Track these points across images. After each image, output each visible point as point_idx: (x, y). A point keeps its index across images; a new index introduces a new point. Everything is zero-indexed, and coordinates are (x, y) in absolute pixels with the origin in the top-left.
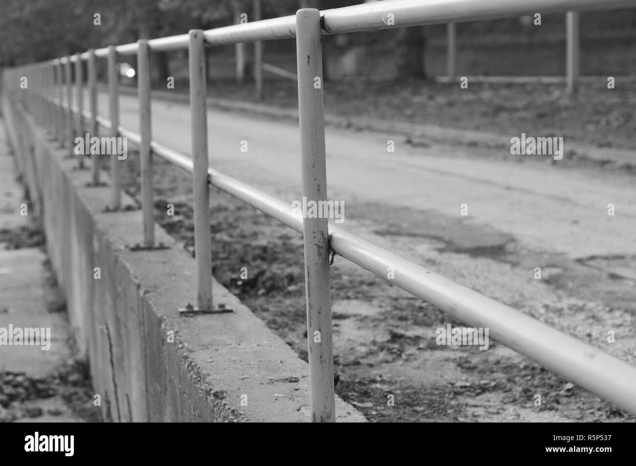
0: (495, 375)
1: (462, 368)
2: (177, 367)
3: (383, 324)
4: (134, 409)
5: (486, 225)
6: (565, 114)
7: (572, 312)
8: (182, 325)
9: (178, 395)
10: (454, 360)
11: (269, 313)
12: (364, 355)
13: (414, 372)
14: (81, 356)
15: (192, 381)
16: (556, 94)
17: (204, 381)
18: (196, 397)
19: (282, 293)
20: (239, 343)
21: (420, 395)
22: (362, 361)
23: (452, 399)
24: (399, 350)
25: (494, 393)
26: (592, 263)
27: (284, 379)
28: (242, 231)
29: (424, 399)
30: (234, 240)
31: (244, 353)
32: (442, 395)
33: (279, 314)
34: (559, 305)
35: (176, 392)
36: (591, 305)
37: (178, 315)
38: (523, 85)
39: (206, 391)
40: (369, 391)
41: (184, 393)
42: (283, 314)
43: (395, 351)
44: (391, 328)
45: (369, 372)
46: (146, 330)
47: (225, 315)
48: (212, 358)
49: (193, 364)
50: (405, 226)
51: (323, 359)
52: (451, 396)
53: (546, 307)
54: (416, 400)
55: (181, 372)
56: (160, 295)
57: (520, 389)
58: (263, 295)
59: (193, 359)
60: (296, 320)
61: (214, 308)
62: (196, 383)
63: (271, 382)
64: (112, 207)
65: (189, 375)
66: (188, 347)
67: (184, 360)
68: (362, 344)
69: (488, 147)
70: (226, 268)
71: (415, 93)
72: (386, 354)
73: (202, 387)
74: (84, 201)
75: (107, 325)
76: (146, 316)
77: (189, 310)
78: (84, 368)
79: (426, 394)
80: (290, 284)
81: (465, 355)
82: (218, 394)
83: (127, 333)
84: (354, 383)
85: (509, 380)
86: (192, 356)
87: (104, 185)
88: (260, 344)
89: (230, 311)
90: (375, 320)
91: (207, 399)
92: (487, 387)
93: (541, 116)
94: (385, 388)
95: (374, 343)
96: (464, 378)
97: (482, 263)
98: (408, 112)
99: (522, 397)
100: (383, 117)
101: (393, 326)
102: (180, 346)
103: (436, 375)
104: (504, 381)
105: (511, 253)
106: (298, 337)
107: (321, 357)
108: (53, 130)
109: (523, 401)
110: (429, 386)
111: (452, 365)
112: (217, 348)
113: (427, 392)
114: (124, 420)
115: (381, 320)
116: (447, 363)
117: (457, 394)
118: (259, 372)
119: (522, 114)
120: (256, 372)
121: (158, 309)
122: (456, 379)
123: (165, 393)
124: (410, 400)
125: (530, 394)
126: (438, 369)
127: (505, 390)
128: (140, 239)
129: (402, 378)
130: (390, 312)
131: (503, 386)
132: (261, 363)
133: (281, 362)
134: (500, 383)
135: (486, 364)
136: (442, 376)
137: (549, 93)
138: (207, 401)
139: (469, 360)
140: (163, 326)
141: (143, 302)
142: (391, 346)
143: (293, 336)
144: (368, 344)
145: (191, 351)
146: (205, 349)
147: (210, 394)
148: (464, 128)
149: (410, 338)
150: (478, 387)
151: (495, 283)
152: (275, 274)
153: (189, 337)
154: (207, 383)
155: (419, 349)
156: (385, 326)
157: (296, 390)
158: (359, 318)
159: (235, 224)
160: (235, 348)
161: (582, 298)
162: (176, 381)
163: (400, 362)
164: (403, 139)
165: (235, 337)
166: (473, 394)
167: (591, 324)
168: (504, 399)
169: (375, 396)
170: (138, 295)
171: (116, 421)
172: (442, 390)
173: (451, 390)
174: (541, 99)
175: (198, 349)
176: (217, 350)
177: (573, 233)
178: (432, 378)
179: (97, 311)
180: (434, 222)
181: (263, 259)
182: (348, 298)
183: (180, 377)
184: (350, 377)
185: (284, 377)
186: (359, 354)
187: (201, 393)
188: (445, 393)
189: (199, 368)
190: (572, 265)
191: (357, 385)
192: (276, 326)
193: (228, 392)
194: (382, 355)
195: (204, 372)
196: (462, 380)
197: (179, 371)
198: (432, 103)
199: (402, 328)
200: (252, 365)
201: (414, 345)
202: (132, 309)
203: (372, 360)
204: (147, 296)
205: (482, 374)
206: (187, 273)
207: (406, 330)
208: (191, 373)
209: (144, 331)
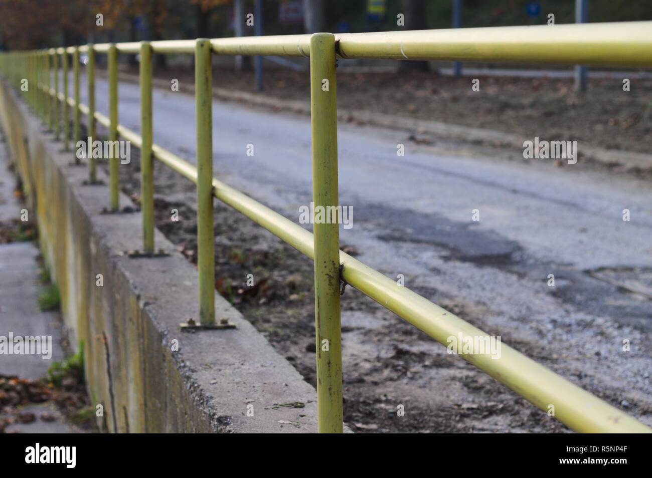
0: (502, 396)
1: (469, 388)
2: (178, 386)
3: (387, 338)
4: (131, 421)
5: (492, 231)
6: (572, 113)
7: (580, 328)
8: (184, 342)
9: (179, 416)
10: (460, 379)
11: (271, 325)
12: (369, 372)
13: (419, 392)
14: (75, 360)
15: (195, 403)
16: (563, 91)
17: (206, 404)
18: (199, 420)
19: (283, 302)
20: (242, 362)
21: (426, 417)
22: (366, 378)
23: (458, 422)
24: (404, 368)
25: (502, 416)
26: (600, 275)
27: (290, 404)
28: (242, 234)
29: (430, 420)
30: (235, 243)
31: (247, 374)
32: (448, 417)
33: (281, 325)
34: (567, 320)
35: (176, 411)
36: (600, 321)
37: (180, 330)
38: (529, 80)
39: (210, 415)
40: (374, 412)
41: (186, 414)
42: (285, 326)
43: (399, 368)
44: (395, 343)
45: (373, 391)
46: (146, 343)
47: (228, 332)
48: (215, 379)
49: (196, 385)
50: (409, 231)
51: (332, 391)
52: (458, 418)
53: (554, 322)
54: (422, 422)
55: (183, 391)
56: (161, 307)
57: (528, 412)
58: (265, 304)
59: (196, 379)
60: (298, 332)
61: (217, 323)
62: (199, 406)
63: (276, 407)
64: (109, 208)
65: (191, 396)
66: (190, 366)
67: (186, 379)
68: (366, 360)
69: (494, 146)
70: (226, 274)
71: (418, 87)
72: (391, 372)
73: (205, 410)
74: (81, 200)
75: (104, 334)
76: (146, 329)
77: (191, 325)
78: (78, 372)
79: (432, 416)
80: (291, 293)
81: (471, 374)
82: (222, 419)
83: (126, 343)
84: (358, 402)
85: (517, 402)
86: (194, 376)
87: (101, 183)
88: (264, 364)
89: (233, 327)
90: (379, 333)
91: (210, 423)
92: (495, 409)
93: (548, 114)
94: (389, 409)
95: (378, 359)
96: (470, 399)
97: (488, 273)
98: (412, 107)
99: (530, 420)
100: (385, 112)
101: (397, 341)
102: (182, 364)
103: (441, 395)
104: (512, 403)
105: (518, 263)
106: (301, 351)
107: (330, 389)
108: (48, 120)
109: (532, 425)
110: (435, 407)
111: (458, 385)
112: (220, 368)
113: (433, 414)
114: (120, 431)
115: (385, 334)
116: (453, 382)
117: (463, 416)
118: (263, 396)
119: (528, 112)
120: (260, 395)
121: (158, 323)
122: (463, 400)
123: (166, 411)
124: (416, 422)
125: (538, 418)
126: (444, 389)
127: (513, 413)
128: (138, 245)
129: (407, 398)
130: (395, 325)
131: (510, 409)
132: (265, 385)
133: (286, 385)
134: (507, 405)
135: (493, 384)
136: (448, 397)
137: (556, 90)
138: (210, 426)
139: (475, 379)
140: (164, 342)
141: (143, 314)
142: (396, 362)
143: (296, 350)
144: (372, 360)
145: (193, 371)
146: (208, 368)
147: (213, 418)
148: (469, 126)
149: (414, 354)
150: (485, 410)
151: (501, 295)
152: (276, 282)
153: (191, 355)
154: (210, 407)
155: (425, 366)
156: (390, 340)
157: (302, 416)
158: (363, 331)
159: (235, 226)
160: (239, 368)
161: (590, 313)
162: (178, 400)
163: (405, 381)
164: (406, 135)
165: (238, 356)
166: (480, 417)
167: (600, 342)
168: (512, 423)
169: (380, 417)
170: (138, 306)
171: (112, 431)
172: (448, 411)
173: (458, 411)
174: (548, 96)
175: (200, 368)
176: (220, 370)
177: (581, 242)
178: (438, 398)
179: (92, 315)
180: (438, 227)
181: (264, 265)
182: (351, 309)
183: (182, 397)
184: (354, 396)
185: (289, 401)
186: (362, 371)
187: (204, 416)
188: (452, 415)
189: (202, 390)
190: (579, 277)
191: (361, 405)
192: (278, 339)
193: (232, 417)
194: (386, 373)
195: (208, 394)
196: (468, 402)
197: (181, 391)
198: (436, 97)
199: (407, 343)
200: (256, 388)
201: (420, 362)
202: (131, 319)
203: (376, 377)
204: (147, 308)
205: (489, 395)
206: (188, 283)
207: (411, 346)
208: (194, 395)
209: (143, 344)
